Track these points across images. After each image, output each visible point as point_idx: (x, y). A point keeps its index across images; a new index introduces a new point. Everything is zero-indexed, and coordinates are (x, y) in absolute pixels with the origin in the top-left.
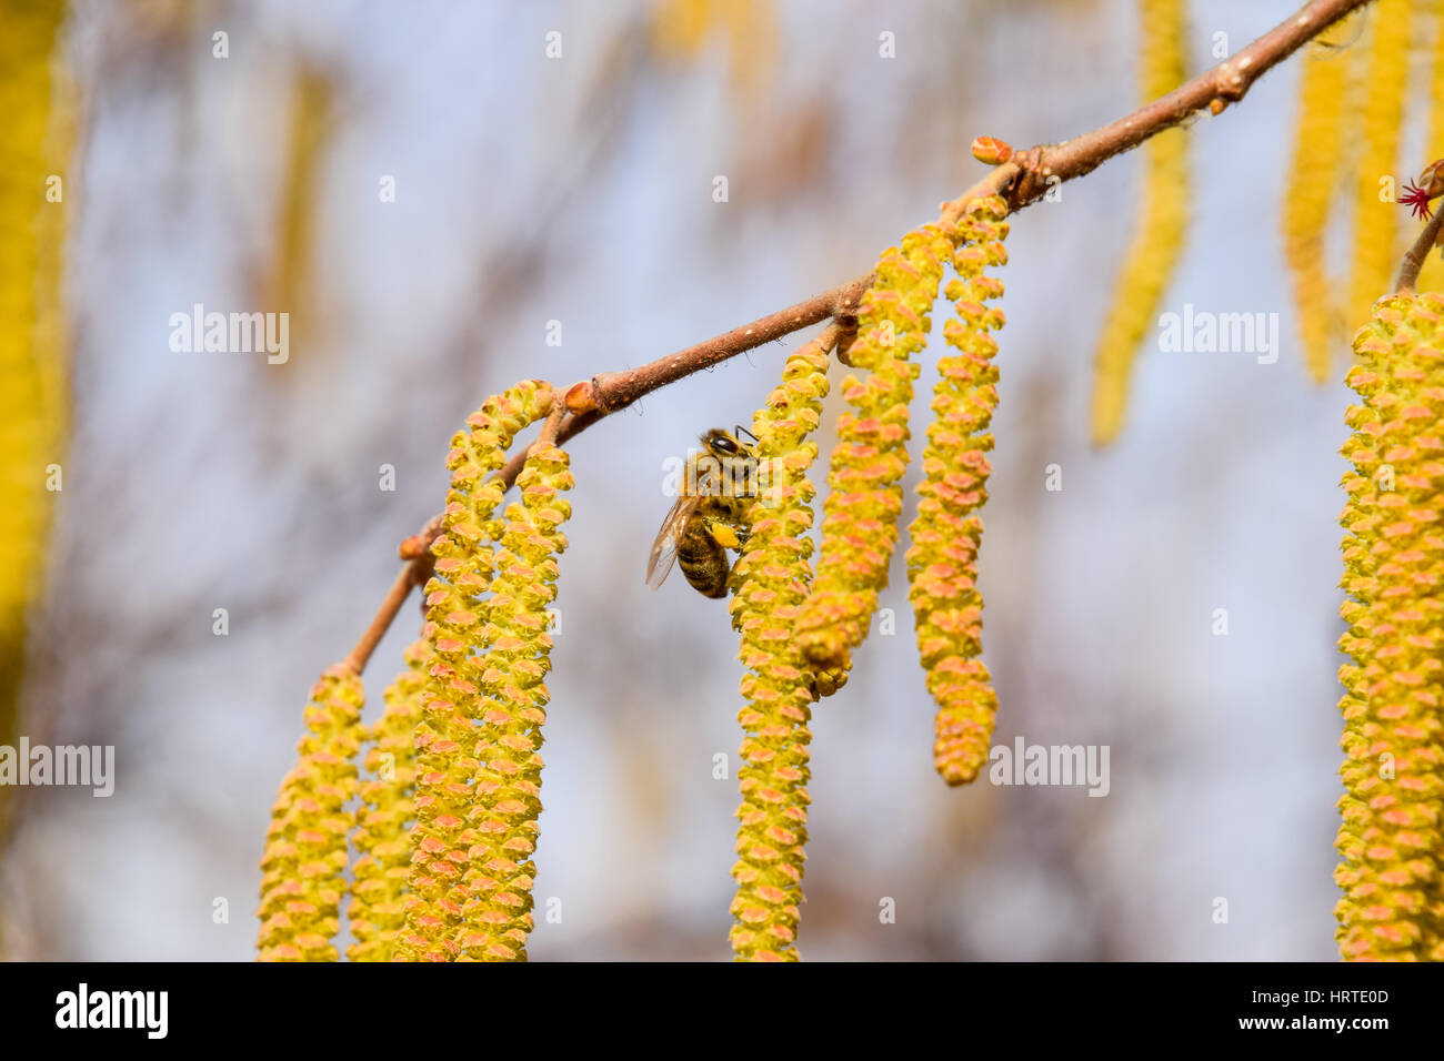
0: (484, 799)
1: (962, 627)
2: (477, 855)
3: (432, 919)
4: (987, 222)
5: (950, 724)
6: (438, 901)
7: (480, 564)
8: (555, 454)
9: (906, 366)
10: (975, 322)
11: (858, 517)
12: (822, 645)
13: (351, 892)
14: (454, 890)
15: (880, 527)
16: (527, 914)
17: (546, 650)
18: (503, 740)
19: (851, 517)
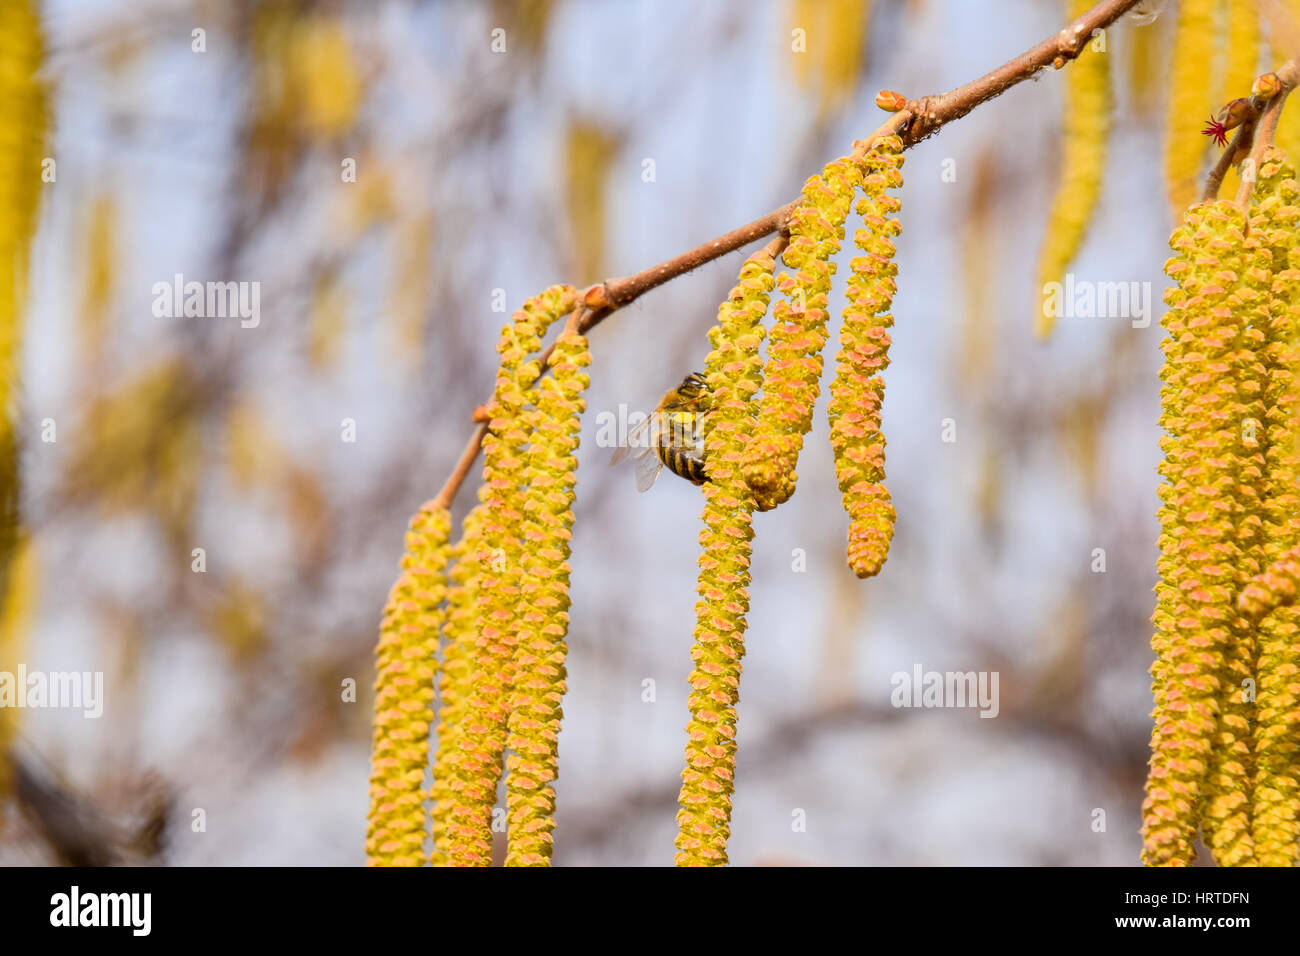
0: (527, 597)
1: (868, 459)
2: (523, 638)
3: (492, 687)
4: (888, 155)
5: (857, 531)
6: (496, 674)
7: (523, 423)
8: (578, 339)
9: (825, 265)
10: (878, 230)
11: (788, 379)
12: (760, 475)
13: (442, 670)
14: (508, 666)
15: (805, 386)
16: (562, 681)
17: (571, 486)
18: (540, 552)
19: (783, 378)
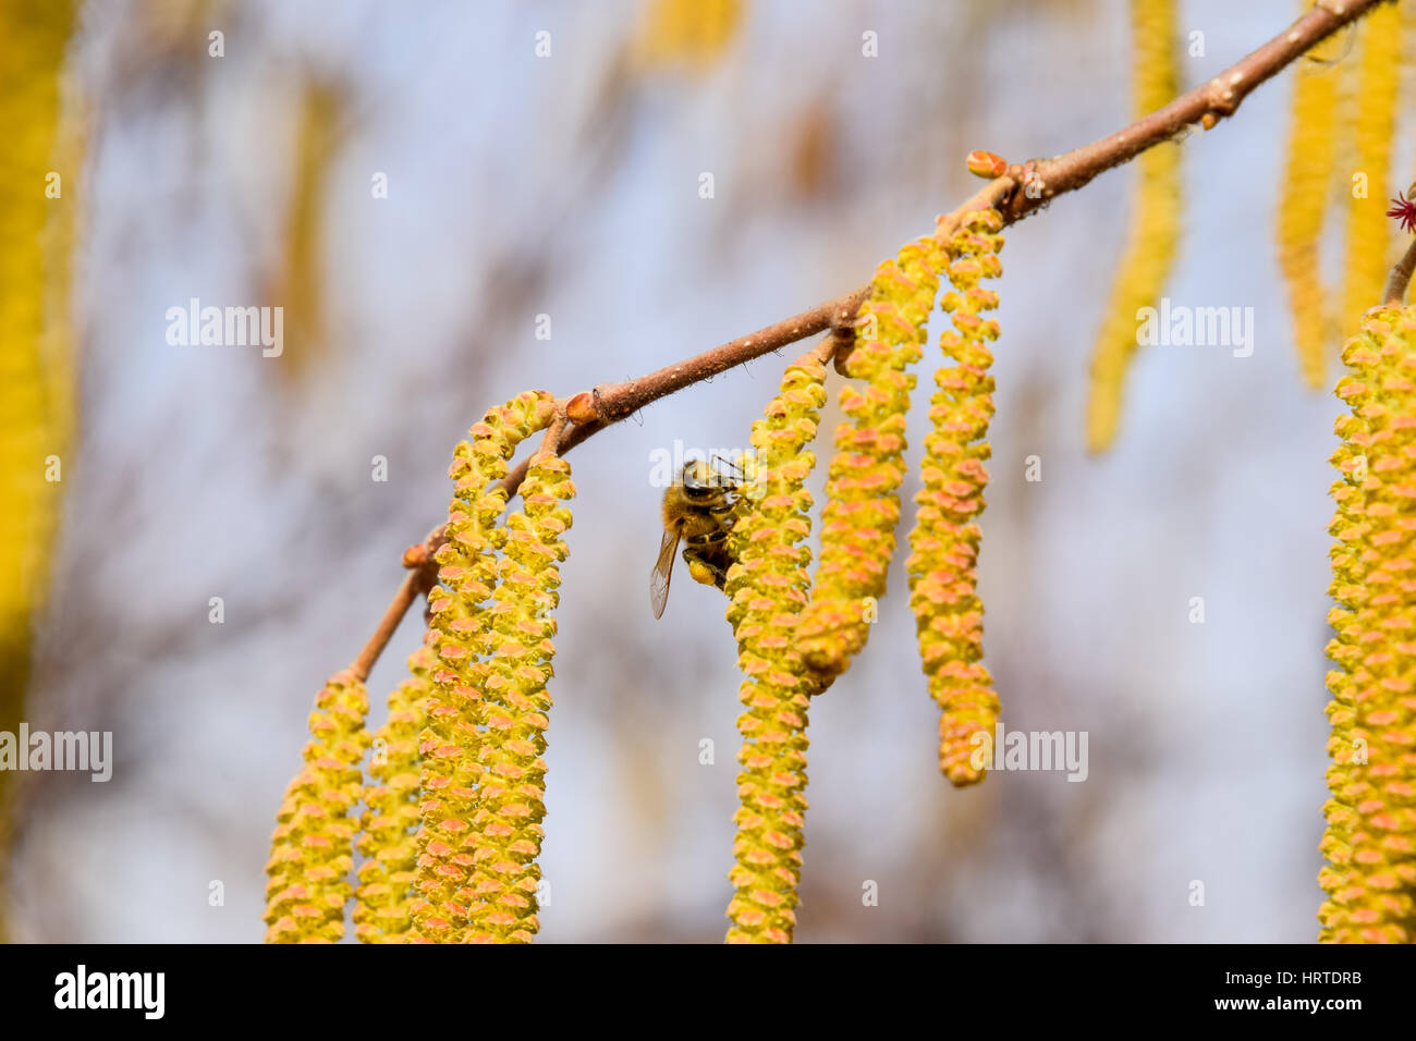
0: (489, 803)
1: (963, 632)
2: (483, 857)
3: (439, 921)
4: (982, 235)
5: (954, 726)
6: (445, 903)
7: (483, 571)
8: (557, 463)
9: (903, 377)
10: (971, 333)
11: (856, 526)
12: (823, 652)
13: (356, 896)
14: (460, 892)
15: (878, 535)
16: (533, 915)
17: (548, 657)
18: (507, 745)
19: (849, 526)
